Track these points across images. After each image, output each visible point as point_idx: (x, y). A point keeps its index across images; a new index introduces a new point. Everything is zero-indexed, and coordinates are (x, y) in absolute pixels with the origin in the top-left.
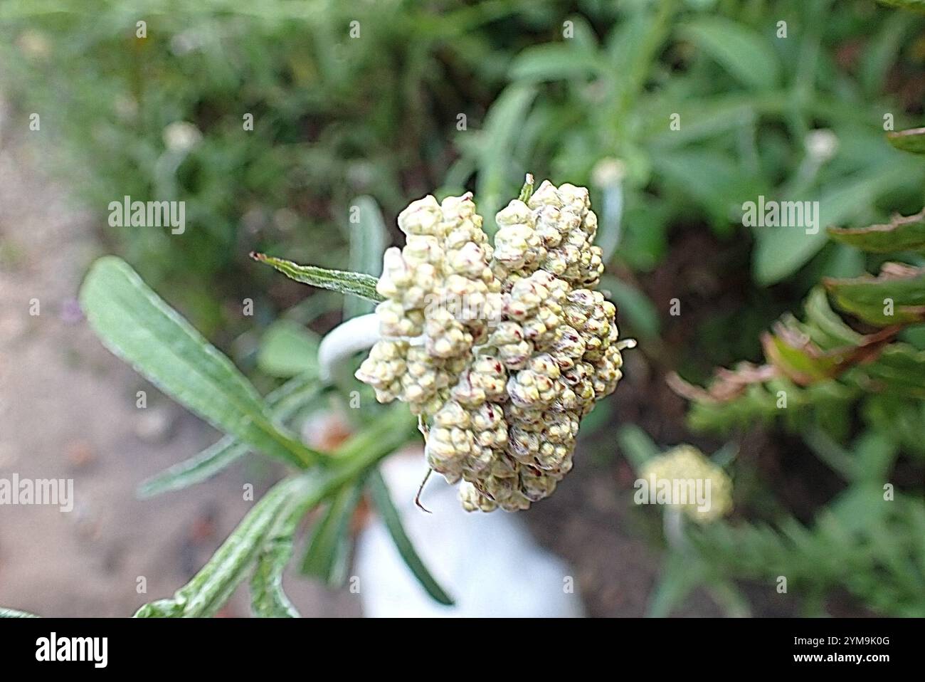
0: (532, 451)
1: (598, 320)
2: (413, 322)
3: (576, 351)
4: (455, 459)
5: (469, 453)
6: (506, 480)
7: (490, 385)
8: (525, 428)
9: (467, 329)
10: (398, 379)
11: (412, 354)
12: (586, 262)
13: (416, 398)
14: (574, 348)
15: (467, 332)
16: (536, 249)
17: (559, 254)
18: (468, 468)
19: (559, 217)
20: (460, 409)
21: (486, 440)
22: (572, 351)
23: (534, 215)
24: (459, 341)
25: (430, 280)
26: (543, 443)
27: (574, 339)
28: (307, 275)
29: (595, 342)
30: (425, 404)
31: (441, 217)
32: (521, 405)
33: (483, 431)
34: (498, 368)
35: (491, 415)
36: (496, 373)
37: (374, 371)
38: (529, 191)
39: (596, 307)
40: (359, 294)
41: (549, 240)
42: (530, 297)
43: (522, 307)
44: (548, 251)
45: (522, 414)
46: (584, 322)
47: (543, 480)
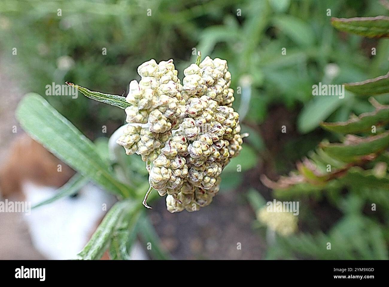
0: (200, 180)
1: (231, 120)
2: (143, 116)
3: (220, 133)
4: (163, 182)
5: (170, 179)
6: (188, 195)
7: (179, 147)
8: (196, 169)
9: (168, 120)
10: (136, 143)
11: (143, 132)
12: (226, 94)
13: (144, 152)
14: (219, 131)
15: (169, 122)
16: (202, 85)
17: (213, 89)
18: (169, 187)
19: (213, 71)
20: (165, 158)
21: (178, 173)
22: (218, 132)
23: (201, 71)
24: (164, 125)
25: (151, 96)
26: (205, 176)
27: (219, 127)
28: (95, 96)
29: (230, 130)
30: (149, 156)
31: (158, 69)
32: (194, 157)
33: (176, 169)
34: (184, 140)
35: (180, 162)
36: (183, 142)
37: (124, 139)
38: (200, 60)
39: (230, 114)
40: (120, 106)
41: (208, 82)
42: (198, 106)
43: (195, 111)
44: (208, 88)
45: (195, 162)
46: (224, 120)
47: (206, 196)
